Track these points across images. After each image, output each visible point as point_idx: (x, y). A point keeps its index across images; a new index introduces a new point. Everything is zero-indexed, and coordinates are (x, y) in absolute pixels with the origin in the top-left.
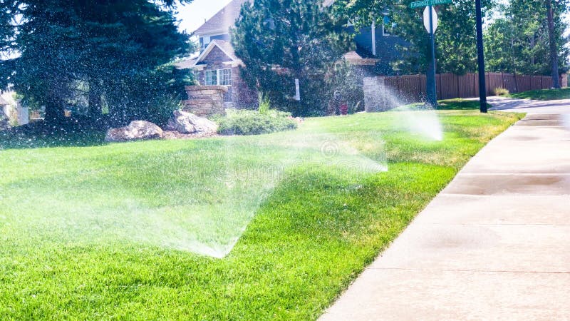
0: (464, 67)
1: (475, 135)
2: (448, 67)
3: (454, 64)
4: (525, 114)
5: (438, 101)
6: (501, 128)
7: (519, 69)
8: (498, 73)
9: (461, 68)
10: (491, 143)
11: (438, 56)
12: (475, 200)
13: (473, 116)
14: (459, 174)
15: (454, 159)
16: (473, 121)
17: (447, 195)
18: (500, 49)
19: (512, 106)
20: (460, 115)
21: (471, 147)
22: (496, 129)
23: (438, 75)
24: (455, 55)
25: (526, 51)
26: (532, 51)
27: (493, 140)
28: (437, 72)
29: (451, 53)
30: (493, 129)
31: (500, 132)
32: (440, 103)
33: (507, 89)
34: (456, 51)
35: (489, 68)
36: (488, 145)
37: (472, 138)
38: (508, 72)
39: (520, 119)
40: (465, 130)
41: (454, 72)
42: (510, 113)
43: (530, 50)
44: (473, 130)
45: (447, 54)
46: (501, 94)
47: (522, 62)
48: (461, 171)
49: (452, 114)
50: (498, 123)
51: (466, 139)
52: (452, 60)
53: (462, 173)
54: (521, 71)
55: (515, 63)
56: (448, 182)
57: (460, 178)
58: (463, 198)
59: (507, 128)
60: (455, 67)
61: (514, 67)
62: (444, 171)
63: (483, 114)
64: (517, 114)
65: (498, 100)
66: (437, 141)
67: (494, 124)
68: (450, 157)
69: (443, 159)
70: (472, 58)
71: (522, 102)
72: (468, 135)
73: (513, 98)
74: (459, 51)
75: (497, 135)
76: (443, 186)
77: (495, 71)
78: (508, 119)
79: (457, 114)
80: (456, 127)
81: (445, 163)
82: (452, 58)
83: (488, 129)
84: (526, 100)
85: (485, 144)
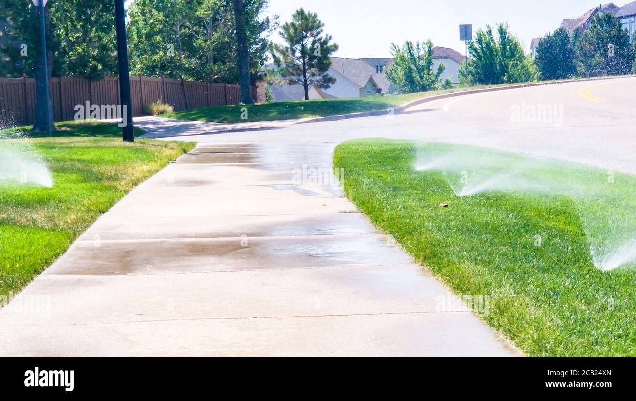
0: (100, 67)
1: (110, 178)
2: (73, 66)
3: (83, 60)
4: (193, 144)
5: (56, 124)
6: (152, 166)
7: (188, 71)
8: (157, 78)
9: (95, 68)
10: (136, 190)
11: (56, 46)
12: (100, 283)
13: (110, 147)
14: (78, 242)
15: (72, 217)
16: (108, 155)
17: (53, 277)
18: (159, 38)
19: (175, 131)
20: (89, 144)
21: (101, 197)
22: (146, 167)
23: (55, 80)
24: (84, 46)
25: (199, 42)
26: (209, 43)
27: (141, 186)
28: (55, 74)
29: (78, 42)
30: (141, 168)
31: (151, 173)
32: (59, 126)
33: (171, 105)
34: (85, 39)
35: (141, 69)
36: (131, 193)
37: (106, 183)
38: (171, 75)
39: (185, 152)
40: (95, 170)
41: (82, 73)
42: (170, 142)
43: (205, 41)
44: (109, 170)
45: (71, 45)
46: (161, 113)
47: (194, 60)
48: (81, 237)
49: (78, 144)
50: (150, 159)
51: (95, 184)
52: (79, 54)
53: (83, 239)
54: (192, 75)
55: (184, 61)
56: (57, 256)
57: (78, 248)
58: (80, 281)
59: (163, 166)
60: (85, 66)
61: (180, 68)
62: (52, 238)
63: (128, 144)
64: (181, 143)
65: (155, 123)
66: (46, 189)
67: (143, 160)
68: (67, 214)
69: (51, 219)
70: (112, 51)
71: (193, 125)
72: (99, 178)
73: (179, 119)
74: (91, 39)
75: (146, 178)
76: (48, 263)
77: (151, 74)
78: (167, 152)
79: (84, 145)
80: (79, 165)
81: (56, 225)
82: (80, 50)
83: (133, 168)
84: (198, 123)
85: (126, 192)
